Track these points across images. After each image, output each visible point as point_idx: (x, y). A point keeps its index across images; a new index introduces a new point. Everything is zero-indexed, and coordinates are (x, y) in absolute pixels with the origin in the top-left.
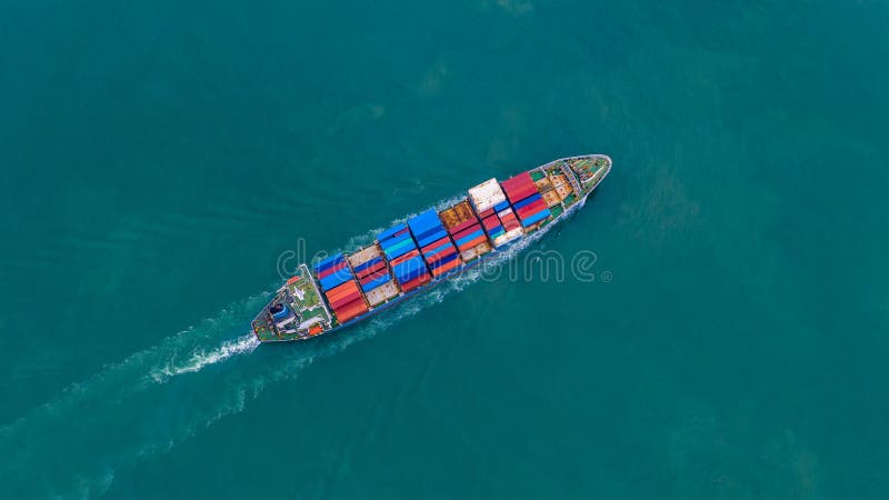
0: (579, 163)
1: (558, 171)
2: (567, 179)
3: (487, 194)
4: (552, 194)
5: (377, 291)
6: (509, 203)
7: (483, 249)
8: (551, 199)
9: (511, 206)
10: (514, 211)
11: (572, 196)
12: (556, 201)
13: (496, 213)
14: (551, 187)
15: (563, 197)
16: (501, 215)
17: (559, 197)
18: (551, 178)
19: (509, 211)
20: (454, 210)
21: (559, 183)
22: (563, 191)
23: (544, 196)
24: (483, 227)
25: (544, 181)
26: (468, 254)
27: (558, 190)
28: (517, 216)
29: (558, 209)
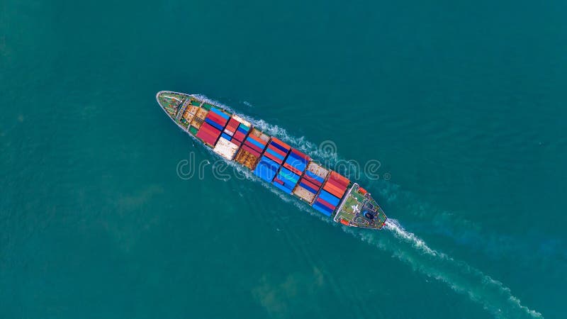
0: (170, 111)
1: (182, 120)
2: (184, 113)
3: (226, 149)
4: (199, 115)
5: (318, 174)
6: (222, 133)
7: (257, 132)
8: (203, 114)
9: (223, 132)
10: (224, 128)
11: (193, 102)
12: (202, 110)
13: (232, 137)
14: (196, 118)
15: (197, 108)
16: (231, 134)
17: (198, 111)
18: (189, 121)
19: (226, 131)
20: (245, 163)
21: (190, 115)
22: (193, 109)
23: (203, 118)
24: (245, 139)
25: (194, 124)
26: (265, 138)
27: (194, 113)
28: (227, 124)
29: (206, 106)
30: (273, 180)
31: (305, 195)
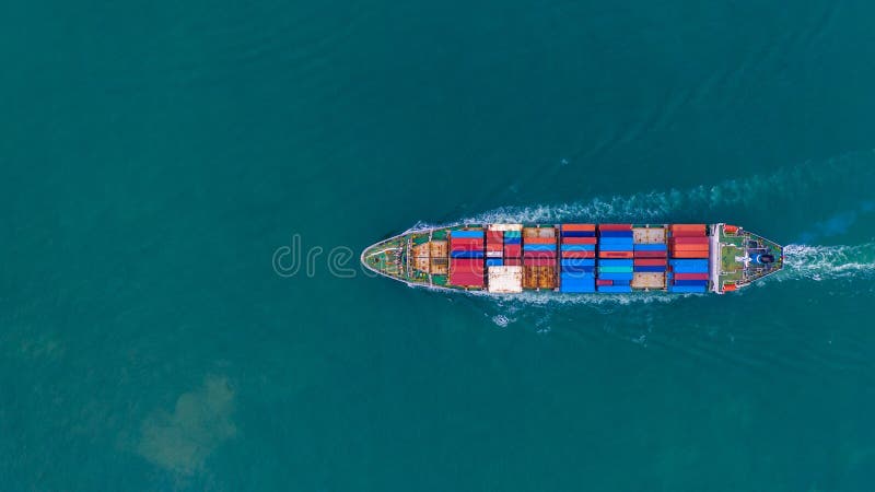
0: (393, 271)
1: (417, 275)
2: (413, 262)
3: (505, 281)
4: (436, 253)
5: (652, 241)
6: (486, 261)
7: (531, 231)
8: (439, 249)
9: (486, 258)
10: (485, 251)
11: (418, 240)
12: (436, 244)
13: (504, 258)
14: (435, 261)
15: (426, 245)
16: (499, 254)
17: (430, 247)
18: (427, 270)
19: (489, 254)
20: (539, 285)
21: (423, 260)
22: (423, 250)
23: (444, 255)
24: (522, 250)
25: (436, 270)
26: (547, 232)
27: (427, 255)
28: (485, 244)
29: (437, 235)
30: (596, 287)
31: (650, 281)
